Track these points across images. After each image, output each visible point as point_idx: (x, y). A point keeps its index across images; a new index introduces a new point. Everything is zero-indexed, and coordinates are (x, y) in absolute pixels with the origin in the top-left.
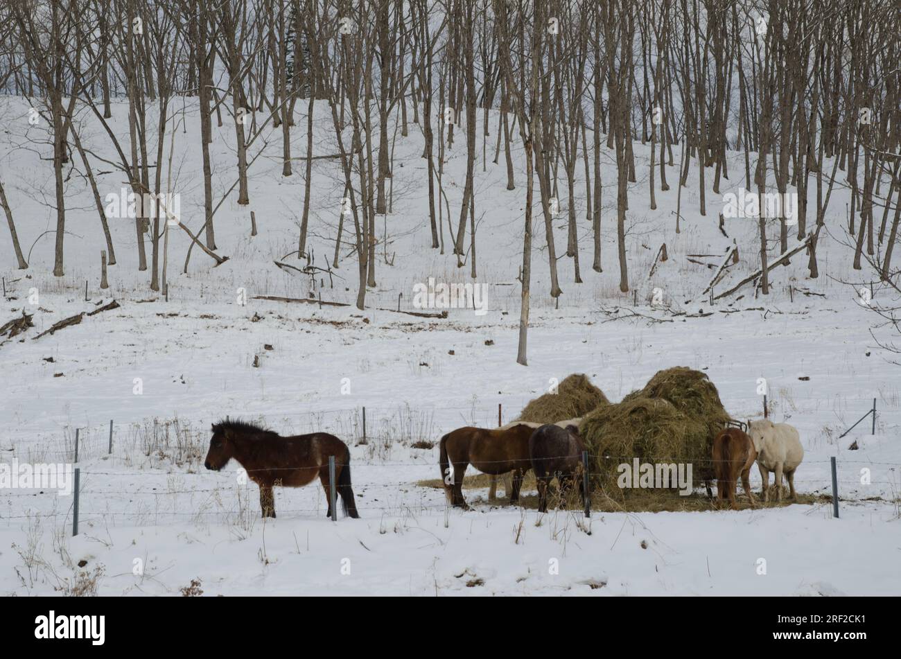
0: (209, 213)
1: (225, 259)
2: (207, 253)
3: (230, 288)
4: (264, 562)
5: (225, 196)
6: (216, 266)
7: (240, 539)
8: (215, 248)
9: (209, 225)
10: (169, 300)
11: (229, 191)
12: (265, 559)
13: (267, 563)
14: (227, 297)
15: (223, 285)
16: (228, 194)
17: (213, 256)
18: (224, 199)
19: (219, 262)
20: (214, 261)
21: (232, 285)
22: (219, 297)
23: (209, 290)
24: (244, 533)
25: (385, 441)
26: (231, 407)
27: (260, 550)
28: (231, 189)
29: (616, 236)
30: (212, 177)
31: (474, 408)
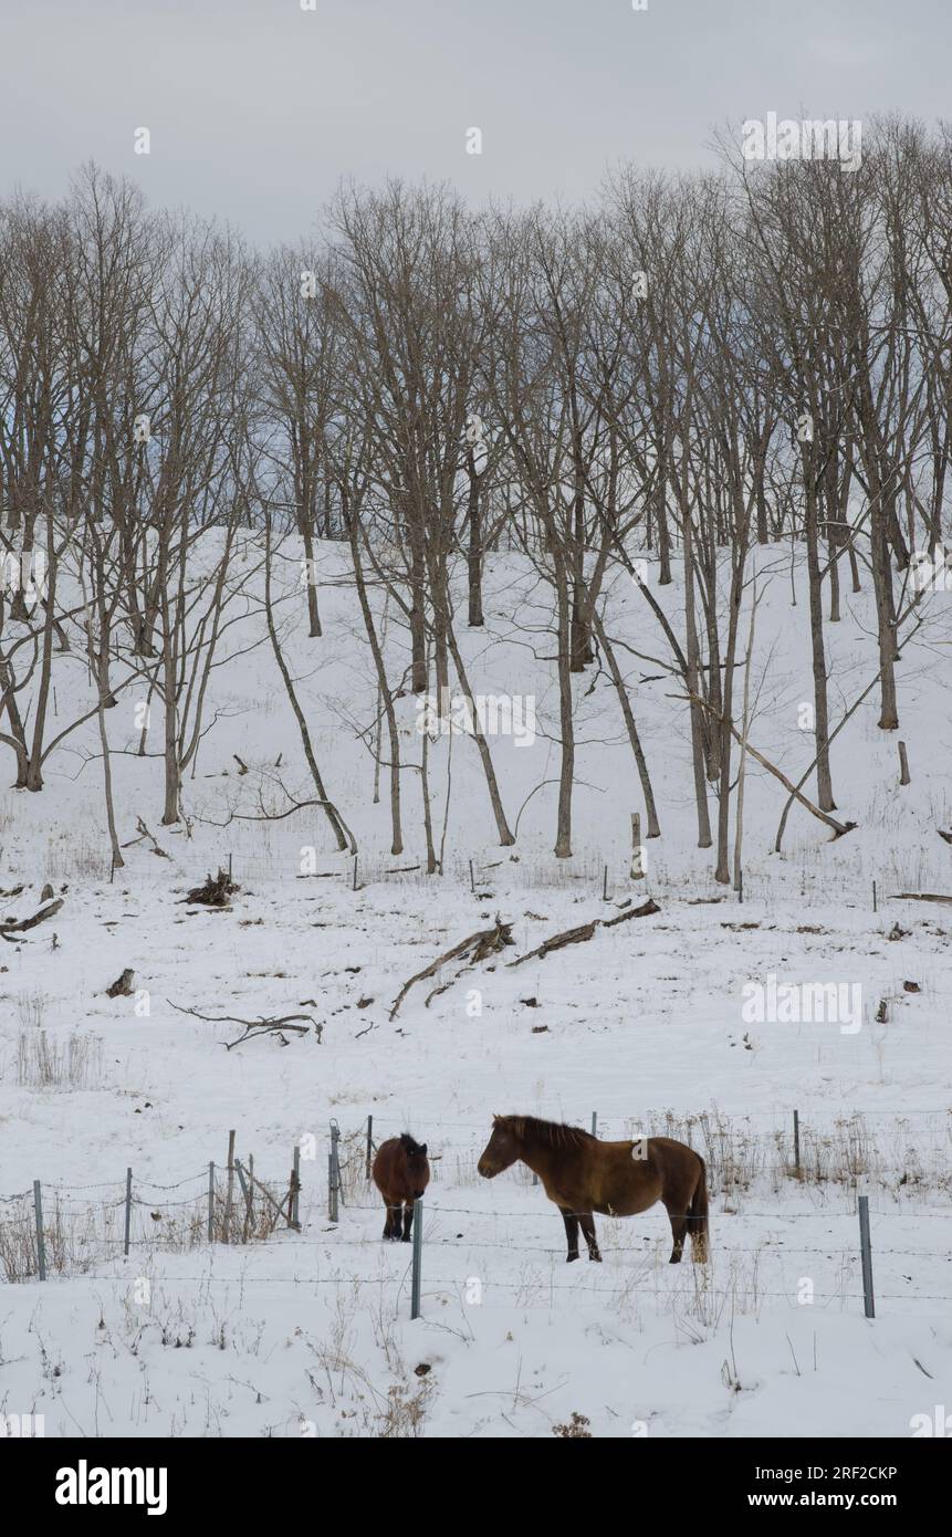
0: (823, 739)
1: (850, 826)
2: (817, 815)
3: (855, 878)
4: (735, 1386)
5: (847, 715)
6: (833, 840)
7: (695, 1342)
8: (834, 807)
9: (822, 762)
10: (744, 900)
11: (855, 707)
12: (735, 1381)
13: (738, 1388)
14: (847, 895)
15: (842, 873)
16: (852, 711)
17: (829, 821)
18: (845, 720)
19: (839, 832)
20: (829, 831)
21: (859, 872)
22: (832, 895)
23: (816, 883)
24: (702, 1331)
26: (822, 1095)
27: (726, 1363)
28: (858, 703)
30: (828, 683)
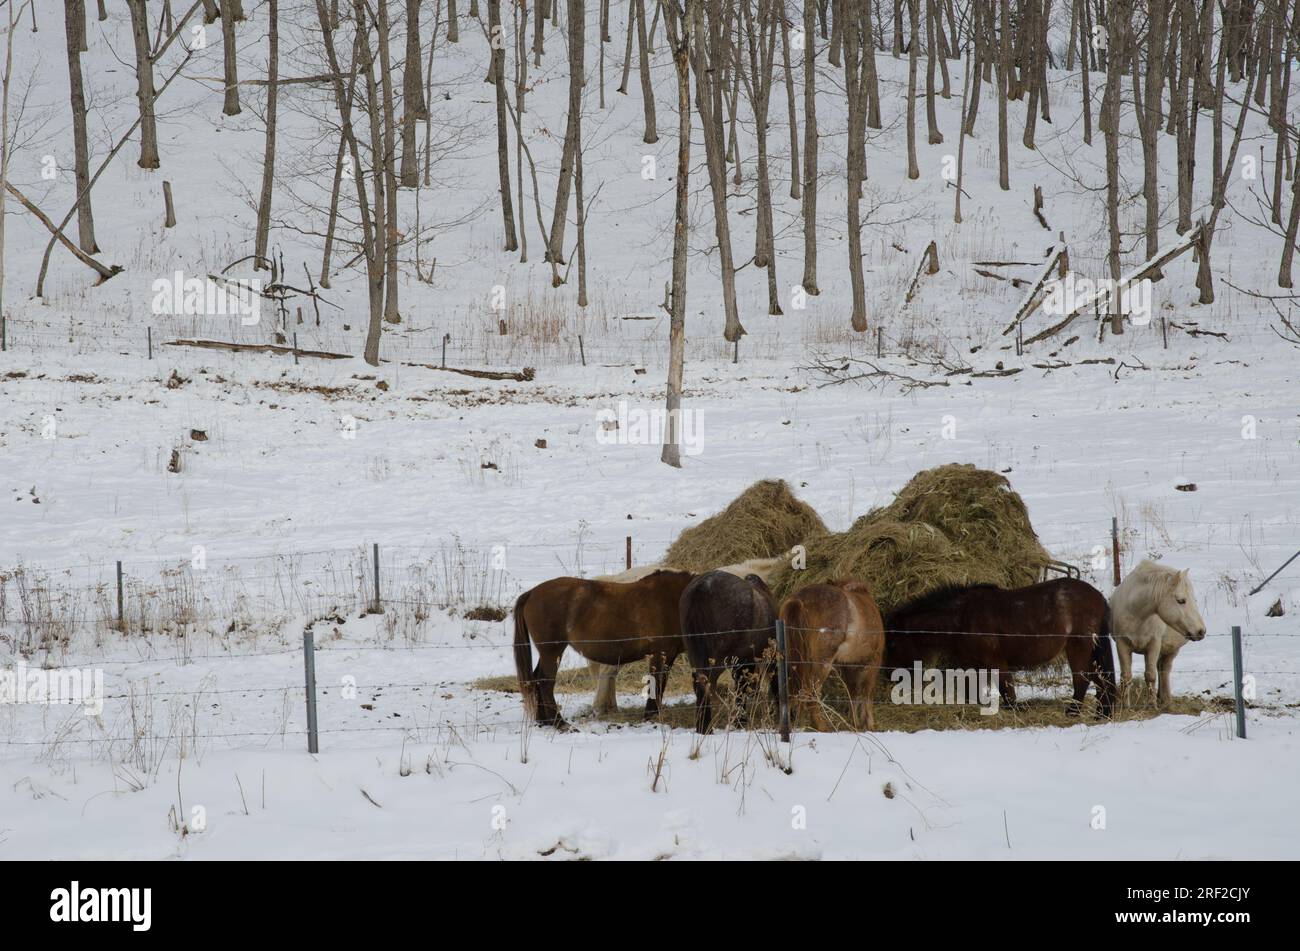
0: (84, 182)
1: (116, 270)
2: (81, 258)
3: (125, 324)
4: (181, 831)
5: (113, 152)
6: (98, 285)
7: (135, 789)
8: (96, 250)
9: (83, 205)
10: (7, 347)
11: (121, 143)
12: (181, 825)
13: (186, 832)
14: (119, 343)
15: (112, 319)
16: (118, 147)
17: (93, 264)
18: (111, 156)
19: (105, 276)
20: (94, 275)
21: (129, 318)
22: (103, 342)
23: (86, 329)
24: (143, 778)
25: (415, 606)
26: (127, 547)
27: (173, 808)
28: (125, 138)
29: (844, 227)
30: (88, 117)
31: (581, 544)
